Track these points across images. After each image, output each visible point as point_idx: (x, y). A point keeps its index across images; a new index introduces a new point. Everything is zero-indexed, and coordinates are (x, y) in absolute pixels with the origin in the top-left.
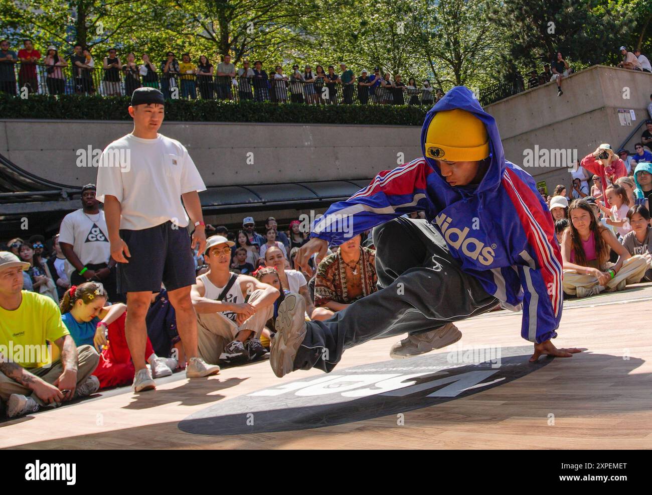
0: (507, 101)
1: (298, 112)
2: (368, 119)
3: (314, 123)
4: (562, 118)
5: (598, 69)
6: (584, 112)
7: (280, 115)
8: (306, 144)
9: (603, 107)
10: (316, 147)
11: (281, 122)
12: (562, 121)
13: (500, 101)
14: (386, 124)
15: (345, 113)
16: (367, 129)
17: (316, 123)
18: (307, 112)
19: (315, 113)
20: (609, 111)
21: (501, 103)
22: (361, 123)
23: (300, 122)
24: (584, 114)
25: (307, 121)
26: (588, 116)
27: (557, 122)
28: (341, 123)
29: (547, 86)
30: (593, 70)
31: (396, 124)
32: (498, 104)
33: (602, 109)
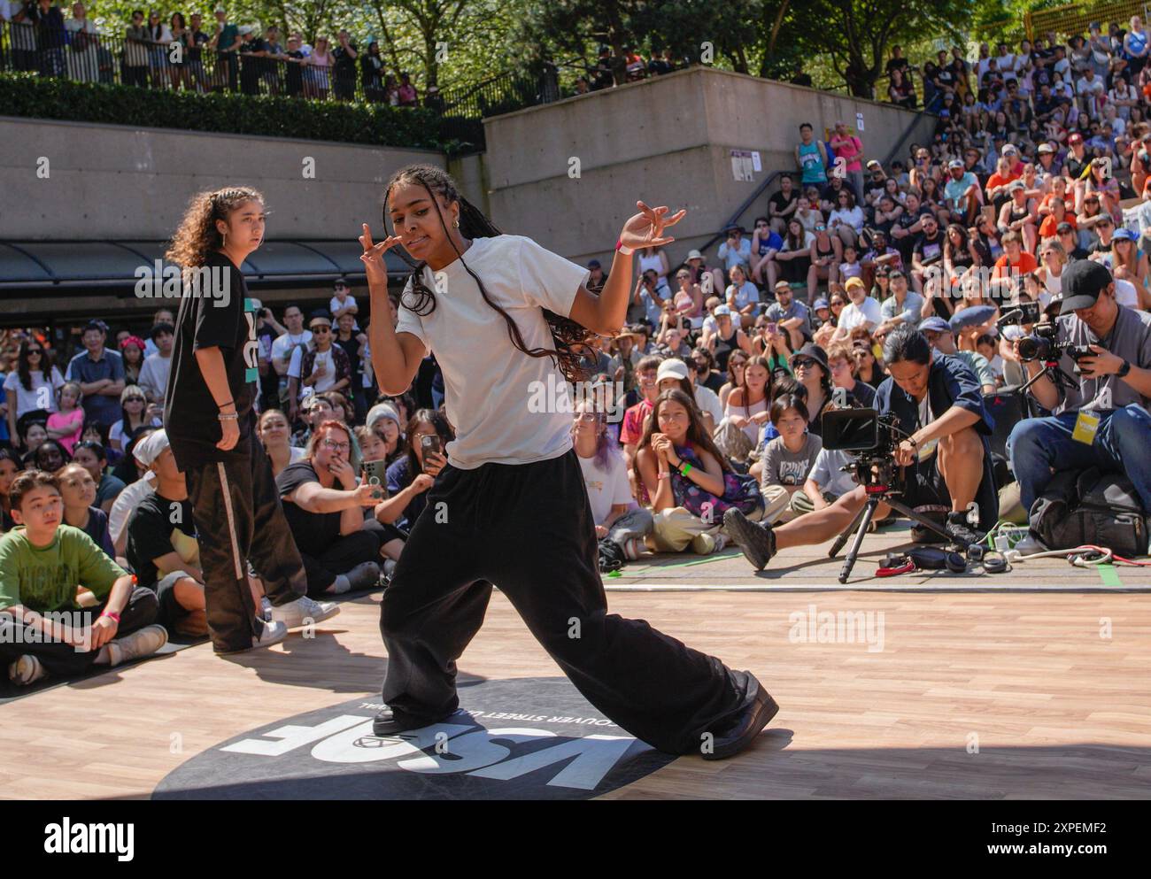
0: (528, 113)
1: (127, 102)
2: (262, 125)
3: (156, 126)
4: (627, 156)
5: (702, 74)
6: (670, 150)
7: (91, 108)
8: (140, 166)
9: (706, 145)
10: (157, 174)
11: (91, 120)
12: (627, 163)
13: (516, 113)
14: (294, 136)
15: (219, 111)
16: (258, 143)
17: (160, 126)
18: (145, 104)
19: (159, 107)
20: (715, 153)
21: (516, 116)
22: (249, 131)
23: (130, 123)
24: (669, 153)
25: (142, 123)
26: (677, 158)
27: (618, 164)
28: (208, 130)
29: (606, 94)
30: (693, 76)
31: (314, 137)
32: (511, 117)
33: (704, 147)
